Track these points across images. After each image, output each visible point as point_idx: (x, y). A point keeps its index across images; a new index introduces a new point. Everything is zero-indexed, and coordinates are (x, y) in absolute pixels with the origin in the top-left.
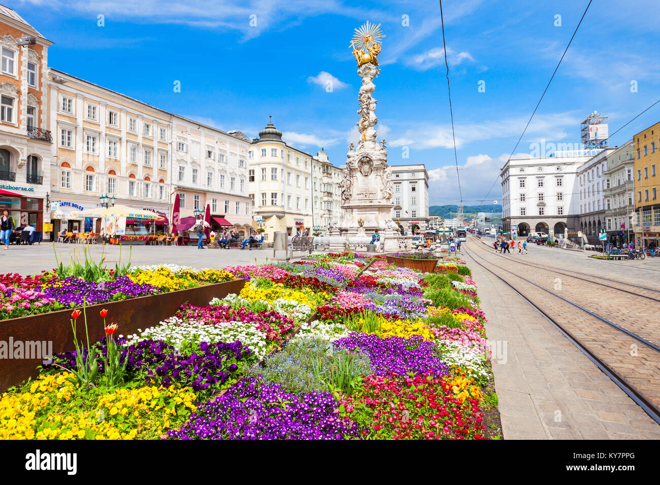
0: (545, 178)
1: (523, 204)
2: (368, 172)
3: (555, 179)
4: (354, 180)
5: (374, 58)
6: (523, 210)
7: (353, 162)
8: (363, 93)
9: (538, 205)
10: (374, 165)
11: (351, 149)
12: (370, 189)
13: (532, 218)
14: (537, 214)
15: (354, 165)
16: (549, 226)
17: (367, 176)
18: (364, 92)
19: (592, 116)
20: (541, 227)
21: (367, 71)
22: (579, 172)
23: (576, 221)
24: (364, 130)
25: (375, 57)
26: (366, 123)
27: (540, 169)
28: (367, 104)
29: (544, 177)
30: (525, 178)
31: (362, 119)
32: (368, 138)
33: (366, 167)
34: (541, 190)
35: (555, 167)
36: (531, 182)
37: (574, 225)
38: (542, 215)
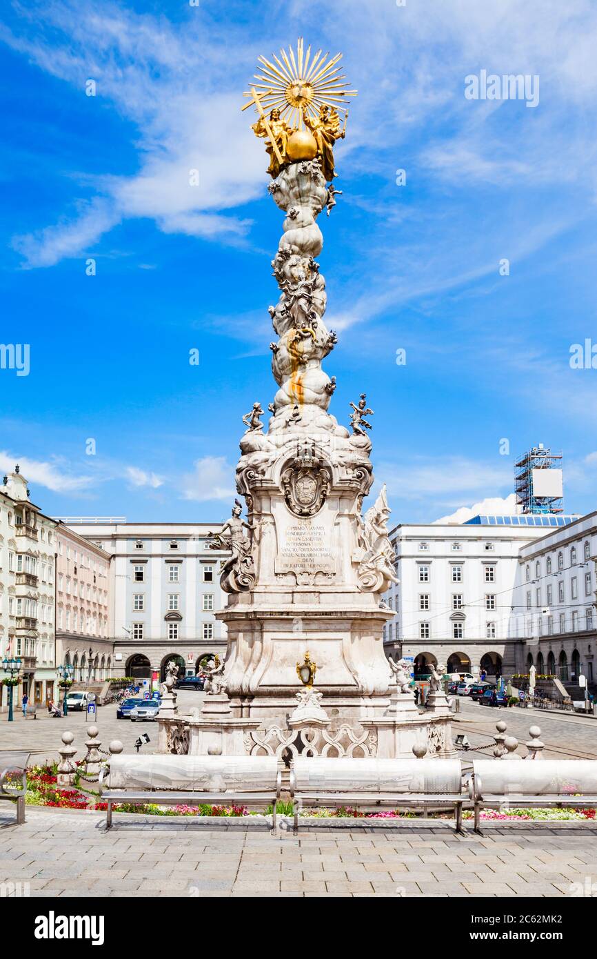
0: (464, 565)
1: (424, 616)
2: (311, 504)
3: (483, 567)
4: (264, 527)
5: (325, 148)
6: (425, 629)
7: (263, 466)
8: (293, 253)
9: (452, 619)
10: (336, 480)
11: (254, 426)
12: (317, 560)
13: (442, 644)
14: (451, 636)
15: (267, 477)
16: (471, 660)
17: (307, 514)
18: (296, 248)
19: (536, 452)
20: (457, 663)
21: (307, 185)
22: (524, 556)
23: (518, 652)
24: (294, 369)
25: (330, 146)
26: (305, 346)
27: (456, 546)
28: (306, 287)
29: (462, 563)
30: (429, 563)
31: (291, 333)
32: (309, 394)
33: (307, 487)
34: (457, 588)
35: (482, 544)
36: (441, 571)
37: (515, 659)
38: (459, 639)
